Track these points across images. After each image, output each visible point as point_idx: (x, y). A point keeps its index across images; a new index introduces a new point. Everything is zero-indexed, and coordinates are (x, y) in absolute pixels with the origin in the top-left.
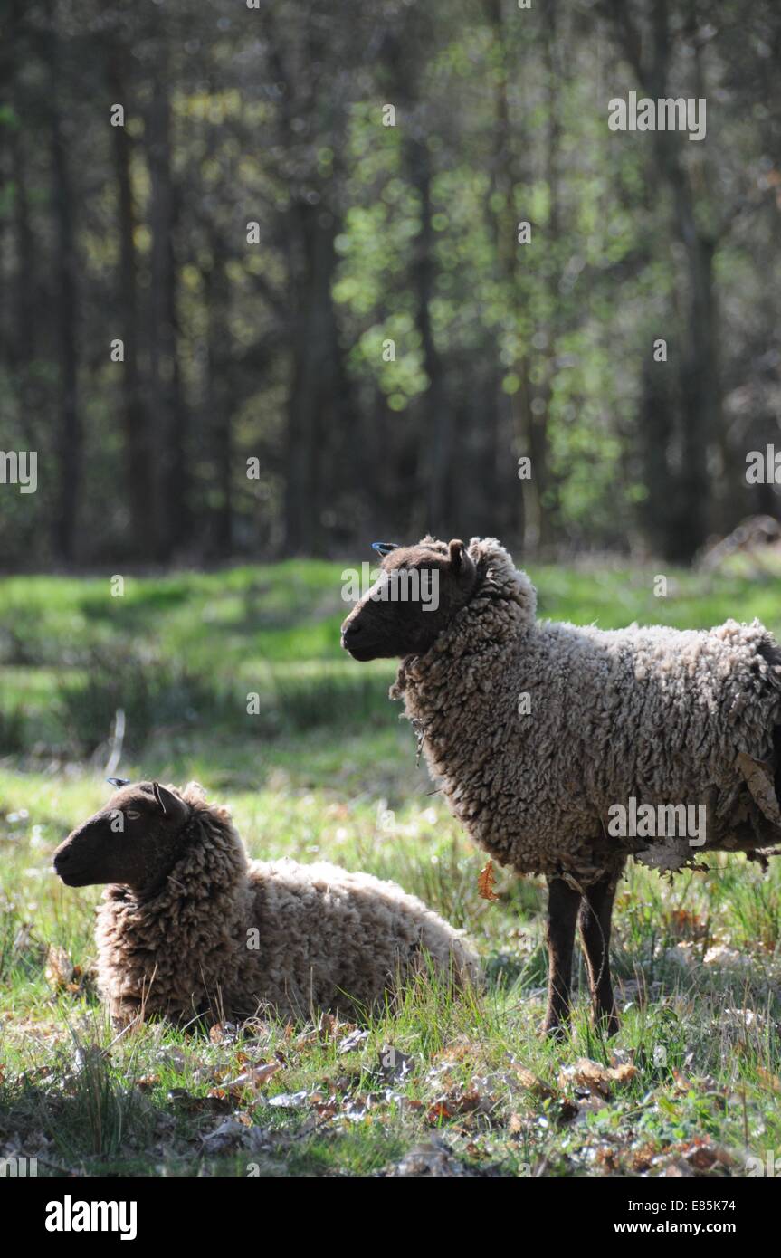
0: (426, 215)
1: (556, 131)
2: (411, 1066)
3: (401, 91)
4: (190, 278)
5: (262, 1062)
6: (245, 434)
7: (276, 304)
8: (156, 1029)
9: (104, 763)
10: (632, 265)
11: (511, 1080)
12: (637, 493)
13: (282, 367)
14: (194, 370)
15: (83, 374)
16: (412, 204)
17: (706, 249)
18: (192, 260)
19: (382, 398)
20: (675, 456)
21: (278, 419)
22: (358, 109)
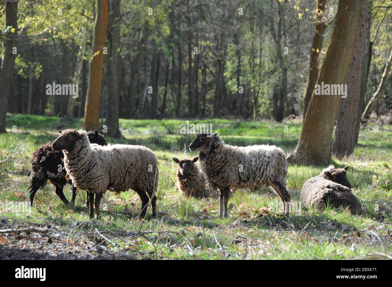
0: (239, 63)
1: (261, 49)
2: (235, 207)
3: (236, 42)
4: (200, 71)
5: (210, 205)
6: (208, 97)
7: (214, 76)
8: (193, 198)
9: (184, 152)
10: (273, 72)
11: (252, 210)
12: (272, 109)
13: (214, 86)
14: (200, 86)
15: (182, 86)
16: (237, 61)
17: (285, 70)
18: (200, 68)
19: (231, 92)
20: (279, 104)
21: (214, 95)
22: (229, 45)
